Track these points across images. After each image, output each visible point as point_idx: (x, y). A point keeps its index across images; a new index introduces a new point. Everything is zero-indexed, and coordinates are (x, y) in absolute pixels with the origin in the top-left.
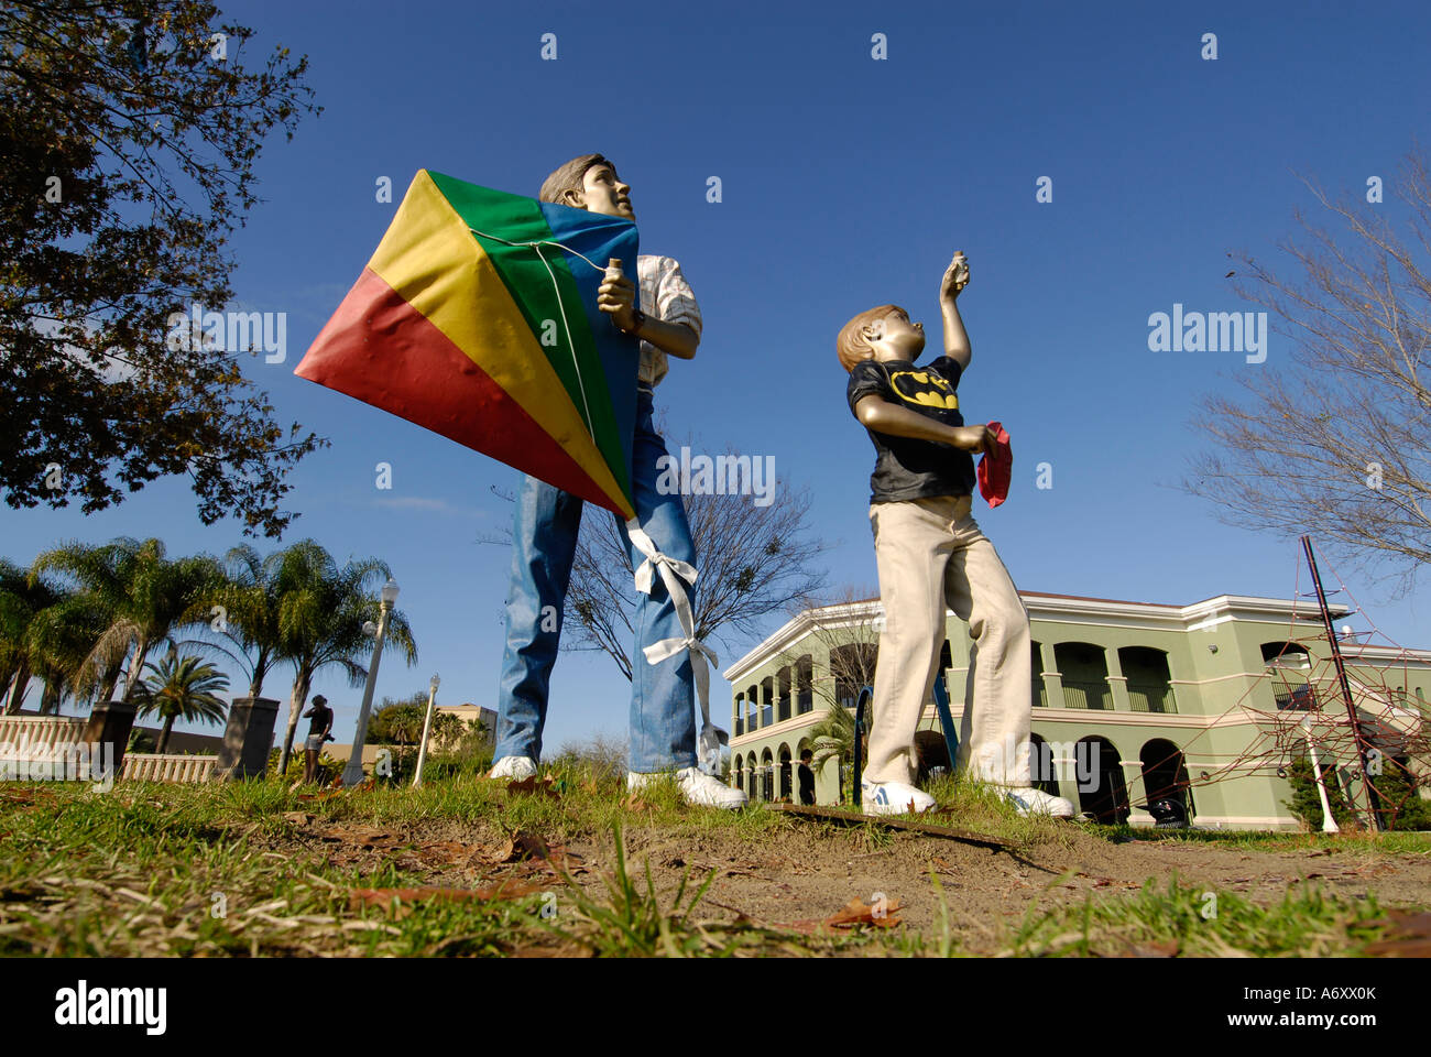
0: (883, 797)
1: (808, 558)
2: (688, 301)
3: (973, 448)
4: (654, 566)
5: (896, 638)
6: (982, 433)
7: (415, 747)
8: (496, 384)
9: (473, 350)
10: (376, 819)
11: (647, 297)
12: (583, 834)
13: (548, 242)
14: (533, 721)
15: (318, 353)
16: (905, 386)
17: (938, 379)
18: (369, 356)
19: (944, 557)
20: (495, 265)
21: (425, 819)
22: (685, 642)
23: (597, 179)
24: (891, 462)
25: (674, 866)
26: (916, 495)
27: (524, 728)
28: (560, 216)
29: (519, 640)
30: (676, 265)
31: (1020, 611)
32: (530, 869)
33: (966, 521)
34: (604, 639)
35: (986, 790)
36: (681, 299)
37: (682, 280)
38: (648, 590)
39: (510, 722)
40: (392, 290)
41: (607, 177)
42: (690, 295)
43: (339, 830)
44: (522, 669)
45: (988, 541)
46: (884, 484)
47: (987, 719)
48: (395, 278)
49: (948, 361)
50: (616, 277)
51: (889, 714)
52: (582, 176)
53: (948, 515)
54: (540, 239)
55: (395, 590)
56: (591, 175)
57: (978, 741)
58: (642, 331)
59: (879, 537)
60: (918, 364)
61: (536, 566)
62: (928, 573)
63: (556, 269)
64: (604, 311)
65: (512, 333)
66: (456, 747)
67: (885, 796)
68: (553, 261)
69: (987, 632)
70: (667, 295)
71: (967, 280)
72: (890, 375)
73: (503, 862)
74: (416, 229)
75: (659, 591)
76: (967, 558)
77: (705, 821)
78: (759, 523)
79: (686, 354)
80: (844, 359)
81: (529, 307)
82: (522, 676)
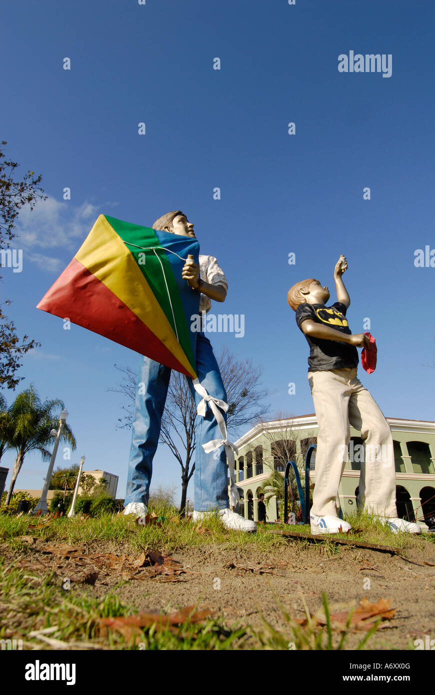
0: (323, 524)
1: (261, 398)
2: (221, 275)
3: (359, 345)
4: (207, 402)
5: (326, 440)
6: (363, 337)
7: (72, 492)
8: (133, 313)
9: (123, 297)
10: (70, 541)
11: (203, 274)
12: (179, 549)
13: (159, 247)
14: (146, 483)
15: (49, 298)
16: (323, 315)
17: (337, 312)
18: (74, 299)
19: (347, 398)
20: (135, 258)
21: (96, 540)
22: (223, 441)
23: (179, 221)
24: (318, 351)
25: (230, 568)
26: (332, 367)
27: (141, 487)
28: (164, 237)
29: (139, 440)
30: (215, 259)
31: (386, 426)
32: (156, 571)
33: (355, 381)
34: (165, 437)
35: (375, 519)
36: (218, 274)
37: (218, 266)
38: (204, 415)
39: (134, 484)
40: (86, 268)
41: (184, 220)
42: (222, 273)
43: (50, 546)
44: (140, 456)
45: (367, 390)
46: (315, 362)
47: (373, 482)
48: (87, 263)
49: (340, 304)
50: (191, 263)
51: (324, 479)
52: (172, 220)
53: (347, 378)
54: (155, 246)
55: (67, 414)
56: (176, 219)
57: (369, 493)
58: (202, 288)
59: (314, 388)
60: (327, 305)
61: (148, 402)
62: (340, 406)
63: (162, 259)
64: (185, 279)
65: (142, 289)
66: (92, 491)
67: (324, 523)
68: (162, 256)
69: (371, 436)
70: (212, 273)
71: (347, 268)
72: (316, 310)
73: (140, 567)
74: (99, 241)
75: (209, 415)
76: (358, 399)
77: (240, 540)
78: (238, 381)
79: (221, 300)
80: (291, 303)
81: (150, 277)
82: (140, 459)
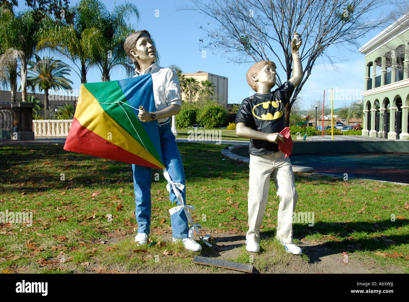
4: (171, 185)
8: (115, 145)
14: (145, 224)
16: (258, 112)
18: (81, 143)
20: (107, 114)
23: (141, 45)
26: (259, 154)
27: (143, 225)
29: (138, 203)
38: (170, 191)
40: (82, 126)
41: (144, 43)
52: (136, 44)
53: (273, 159)
72: (253, 107)
74: (84, 104)
82: (140, 212)
